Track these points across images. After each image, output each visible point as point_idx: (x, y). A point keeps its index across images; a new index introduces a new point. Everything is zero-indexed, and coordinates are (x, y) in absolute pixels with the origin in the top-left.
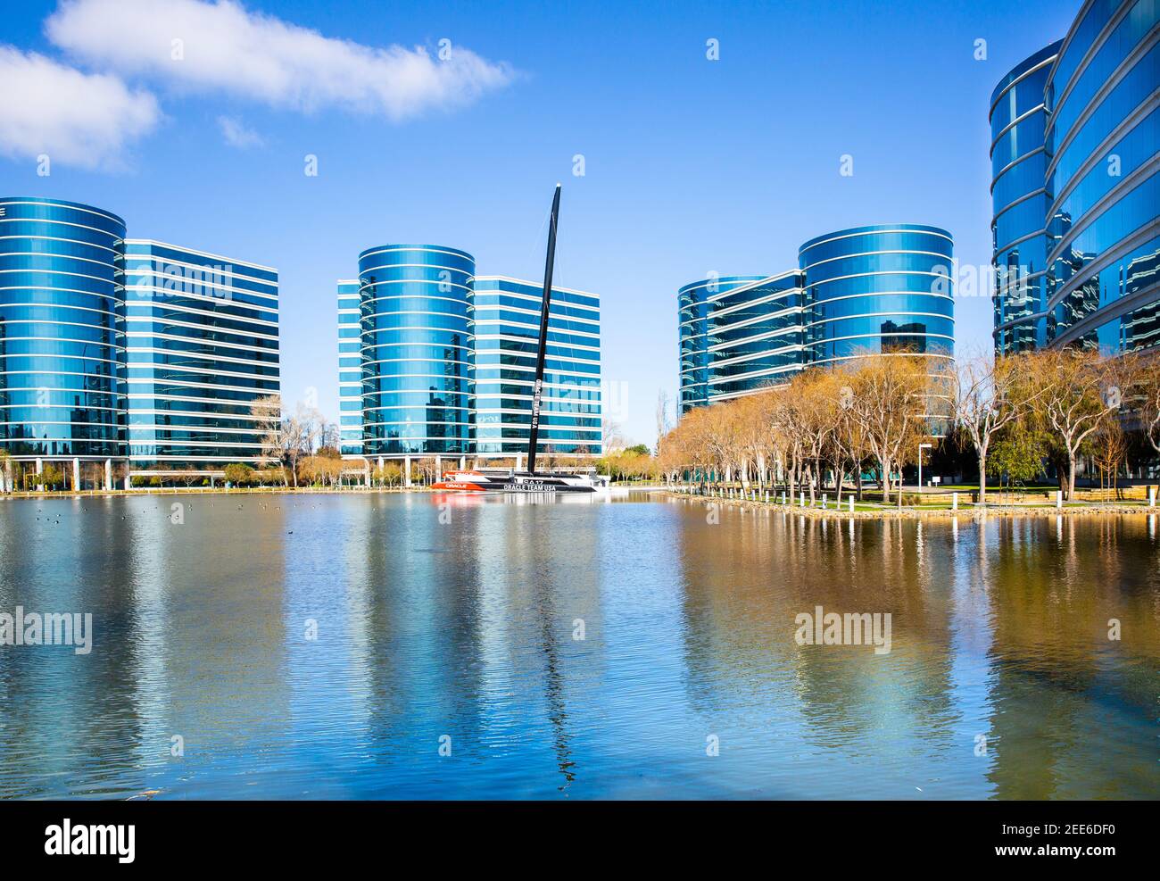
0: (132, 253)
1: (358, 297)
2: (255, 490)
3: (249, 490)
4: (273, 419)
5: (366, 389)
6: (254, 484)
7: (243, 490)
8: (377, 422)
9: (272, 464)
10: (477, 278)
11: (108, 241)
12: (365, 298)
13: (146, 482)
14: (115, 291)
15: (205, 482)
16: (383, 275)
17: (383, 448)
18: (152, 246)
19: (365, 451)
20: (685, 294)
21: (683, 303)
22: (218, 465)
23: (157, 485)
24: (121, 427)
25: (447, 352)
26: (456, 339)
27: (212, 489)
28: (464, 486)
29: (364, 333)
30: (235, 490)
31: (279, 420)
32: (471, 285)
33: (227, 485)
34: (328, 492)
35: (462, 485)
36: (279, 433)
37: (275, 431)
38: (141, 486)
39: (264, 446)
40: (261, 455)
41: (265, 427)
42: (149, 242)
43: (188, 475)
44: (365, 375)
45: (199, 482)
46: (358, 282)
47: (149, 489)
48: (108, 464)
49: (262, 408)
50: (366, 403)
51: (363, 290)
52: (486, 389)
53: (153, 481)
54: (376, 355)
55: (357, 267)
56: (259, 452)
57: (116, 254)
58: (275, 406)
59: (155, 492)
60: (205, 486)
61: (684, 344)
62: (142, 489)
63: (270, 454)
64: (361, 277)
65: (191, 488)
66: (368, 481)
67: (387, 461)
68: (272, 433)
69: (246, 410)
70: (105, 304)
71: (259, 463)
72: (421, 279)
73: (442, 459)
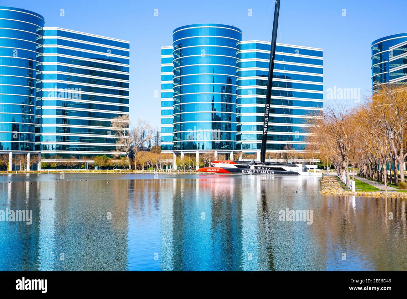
0: (47, 35)
1: (172, 56)
2: (111, 171)
3: (107, 171)
4: (124, 129)
5: (175, 111)
6: (110, 168)
7: (104, 172)
8: (181, 131)
9: (122, 156)
10: (243, 42)
11: (33, 29)
12: (176, 57)
13: (48, 166)
14: (37, 57)
15: (83, 166)
16: (186, 42)
17: (184, 146)
18: (58, 30)
19: (173, 148)
20: (375, 46)
21: (374, 52)
22: (89, 157)
23: (54, 168)
24: (37, 134)
25: (223, 88)
26: (229, 80)
27: (86, 170)
28: (218, 170)
29: (175, 78)
30: (100, 171)
31: (127, 129)
32: (239, 47)
33: (96, 168)
34: (150, 173)
35: (216, 169)
36: (127, 137)
37: (124, 136)
38: (46, 168)
39: (118, 145)
40: (116, 150)
41: (119, 134)
42: (56, 28)
43: (71, 162)
44: (175, 102)
45: (78, 166)
46: (172, 47)
47: (49, 170)
48: (28, 155)
49: (117, 123)
50: (175, 119)
51: (175, 52)
52: (248, 110)
53: (52, 166)
54: (181, 90)
55: (172, 38)
56: (114, 149)
57: (37, 36)
58: (125, 121)
59: (53, 172)
60: (83, 168)
61: (374, 79)
62: (46, 170)
63: (120, 149)
64: (174, 44)
65: (73, 170)
66: (175, 167)
67: (185, 154)
68: (122, 137)
69: (108, 124)
70: (31, 64)
71: (114, 155)
72: (207, 44)
73: (218, 154)
